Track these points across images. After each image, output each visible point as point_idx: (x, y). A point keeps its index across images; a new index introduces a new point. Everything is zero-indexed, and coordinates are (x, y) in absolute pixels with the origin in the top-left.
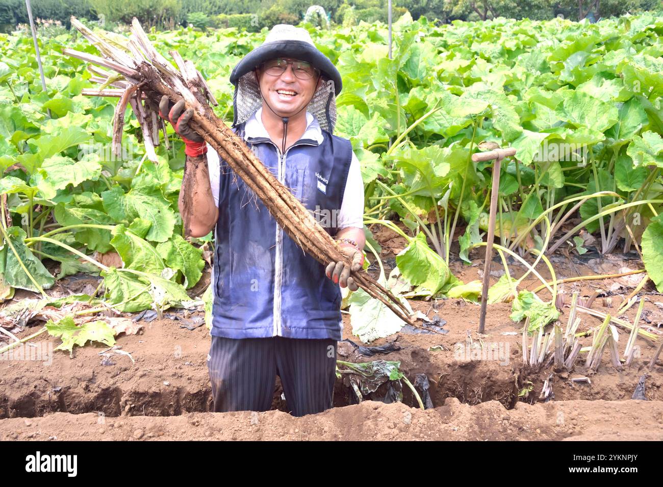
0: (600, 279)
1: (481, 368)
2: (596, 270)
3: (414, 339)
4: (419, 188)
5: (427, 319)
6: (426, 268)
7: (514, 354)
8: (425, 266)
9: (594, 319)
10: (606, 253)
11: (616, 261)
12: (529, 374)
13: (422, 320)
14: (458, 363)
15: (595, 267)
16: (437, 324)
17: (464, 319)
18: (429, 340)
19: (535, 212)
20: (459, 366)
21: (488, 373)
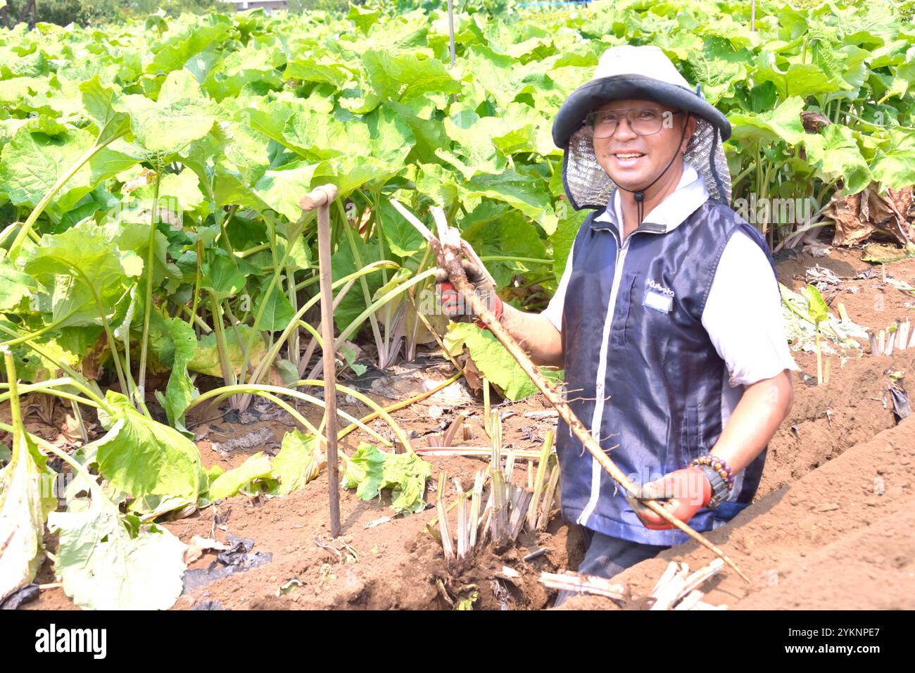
0: (403, 408)
1: (379, 594)
2: (391, 396)
3: (236, 586)
4: (70, 312)
5: (219, 546)
6: (155, 456)
7: (412, 551)
8: (152, 453)
9: (470, 461)
10: (388, 365)
11: (410, 373)
12: (461, 574)
13: (213, 551)
14: (346, 599)
15: (387, 392)
16: (240, 549)
17: (280, 525)
18: (264, 577)
19: (276, 319)
20: (349, 602)
21: (394, 598)
